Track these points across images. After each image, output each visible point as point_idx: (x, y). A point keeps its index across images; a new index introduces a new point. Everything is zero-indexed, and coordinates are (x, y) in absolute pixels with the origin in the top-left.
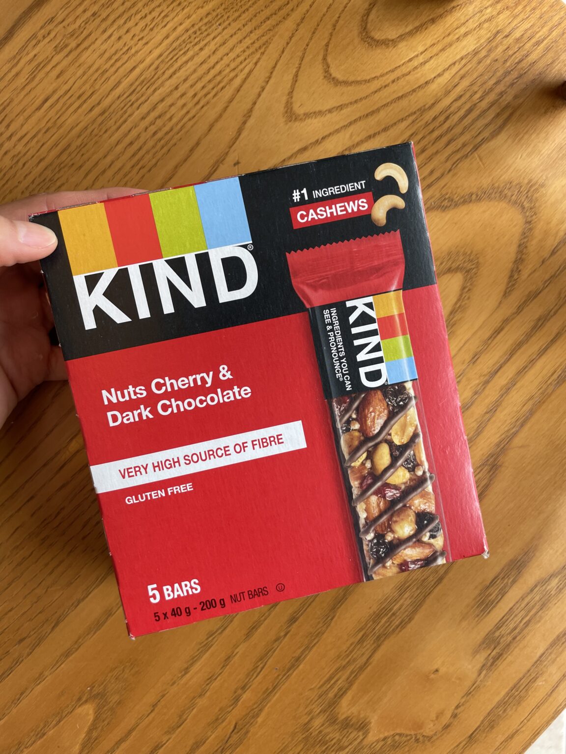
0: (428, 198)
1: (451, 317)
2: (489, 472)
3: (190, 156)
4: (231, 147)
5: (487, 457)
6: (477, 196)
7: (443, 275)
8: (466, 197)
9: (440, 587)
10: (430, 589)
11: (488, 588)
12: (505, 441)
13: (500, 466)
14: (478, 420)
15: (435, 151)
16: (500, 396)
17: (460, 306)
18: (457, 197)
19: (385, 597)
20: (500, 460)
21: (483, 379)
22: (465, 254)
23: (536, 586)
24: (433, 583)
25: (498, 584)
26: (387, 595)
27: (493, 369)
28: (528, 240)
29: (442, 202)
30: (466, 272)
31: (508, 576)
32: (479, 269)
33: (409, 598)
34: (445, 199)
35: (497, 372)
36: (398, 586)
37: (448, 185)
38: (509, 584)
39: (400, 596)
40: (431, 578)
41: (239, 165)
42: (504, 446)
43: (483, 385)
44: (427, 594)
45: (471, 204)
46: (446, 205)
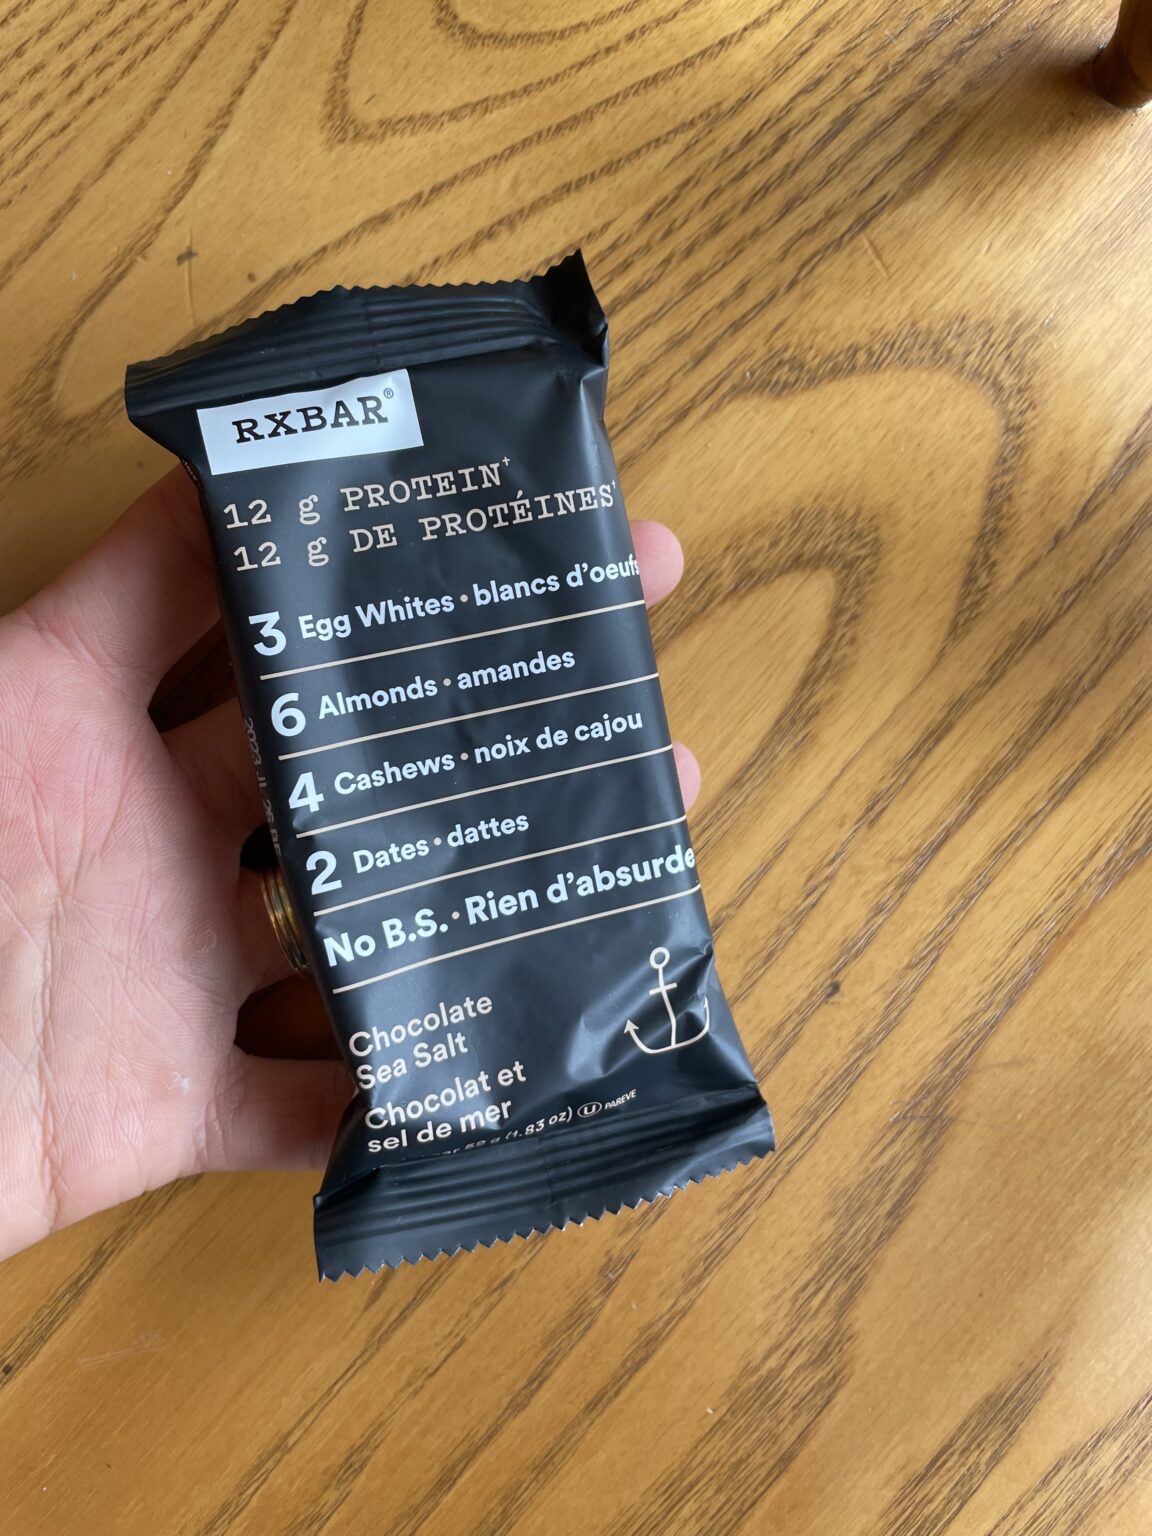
0: (735, 360)
1: (806, 693)
2: (922, 1138)
3: (48, 235)
4: (169, 210)
5: (915, 1096)
6: (870, 354)
7: (780, 574)
8: (841, 358)
9: (783, 1483)
10: (755, 1491)
11: (921, 1479)
12: (966, 1045)
13: (952, 1120)
14: (888, 988)
15: (750, 228)
16: (947, 916)
17: (829, 661)
18: (814, 358)
19: (624, 1519)
20: (951, 1102)
21: (898, 870)
22: (839, 516)
23: (1057, 1468)
24: (763, 1472)
25: (949, 1470)
26: (629, 1514)
27: (925, 840)
28: (1015, 477)
29: (773, 372)
30: (844, 567)
31: (979, 1445)
32: (879, 560)
33: (694, 1519)
34: (780, 363)
35: (936, 848)
36: (661, 1485)
37: (789, 323)
38: (983, 1467)
39: (668, 1513)
40: (757, 1458)
41: (194, 259)
42: (962, 1063)
43: (898, 887)
44: (747, 1504)
45: (853, 379)
46: (784, 378)
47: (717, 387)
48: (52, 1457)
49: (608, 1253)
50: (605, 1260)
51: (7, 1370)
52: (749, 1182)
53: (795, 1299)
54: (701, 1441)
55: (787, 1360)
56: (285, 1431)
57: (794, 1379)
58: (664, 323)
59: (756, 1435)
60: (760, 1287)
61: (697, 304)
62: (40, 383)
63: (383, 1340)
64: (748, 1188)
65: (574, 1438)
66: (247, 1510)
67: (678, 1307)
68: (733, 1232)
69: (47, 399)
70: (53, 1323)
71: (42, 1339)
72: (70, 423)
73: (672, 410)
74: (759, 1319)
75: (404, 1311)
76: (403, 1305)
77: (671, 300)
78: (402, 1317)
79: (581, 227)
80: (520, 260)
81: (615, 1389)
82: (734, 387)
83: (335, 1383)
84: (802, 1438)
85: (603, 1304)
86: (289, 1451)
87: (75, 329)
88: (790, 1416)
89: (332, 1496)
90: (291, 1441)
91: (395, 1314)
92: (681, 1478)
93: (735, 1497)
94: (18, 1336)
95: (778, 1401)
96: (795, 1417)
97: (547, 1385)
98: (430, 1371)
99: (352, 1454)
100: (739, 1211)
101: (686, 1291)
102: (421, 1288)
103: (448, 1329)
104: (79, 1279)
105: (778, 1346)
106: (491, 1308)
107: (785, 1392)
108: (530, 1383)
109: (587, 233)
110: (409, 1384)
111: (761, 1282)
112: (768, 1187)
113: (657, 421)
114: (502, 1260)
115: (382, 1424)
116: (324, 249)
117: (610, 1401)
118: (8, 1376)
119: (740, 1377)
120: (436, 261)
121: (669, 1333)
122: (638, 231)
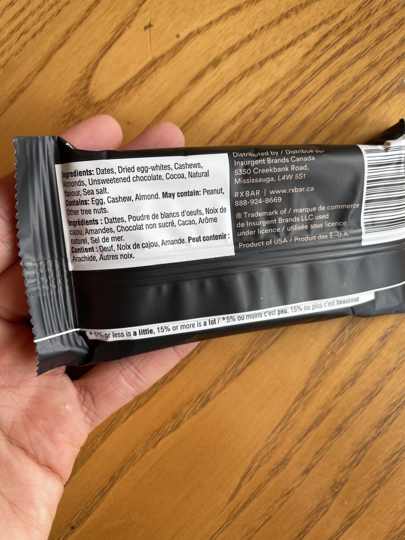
47: (391, 86)
49: (334, 480)
50: (333, 483)
51: (72, 528)
52: (398, 449)
58: (366, 57)
60: (402, 494)
61: (382, 48)
62: (83, 86)
63: (235, 516)
64: (398, 452)
67: (365, 503)
68: (390, 471)
69: (86, 93)
70: (92, 508)
71: (88, 515)
72: (96, 104)
73: (369, 98)
75: (245, 504)
76: (245, 501)
77: (370, 47)
78: (244, 507)
79: (328, 12)
80: (300, 28)
82: (398, 87)
83: (215, 534)
85: (332, 502)
87: (98, 61)
91: (241, 506)
94: (77, 513)
97: (307, 536)
98: (256, 530)
100: (393, 462)
101: (369, 496)
102: (252, 494)
103: (264, 512)
104: (104, 489)
106: (282, 504)
108: (299, 535)
109: (331, 15)
110: (247, 535)
113: (363, 103)
114: (288, 483)
116: (211, 23)
119: (391, 532)
120: (262, 28)
121: (361, 514)
122: (355, 14)
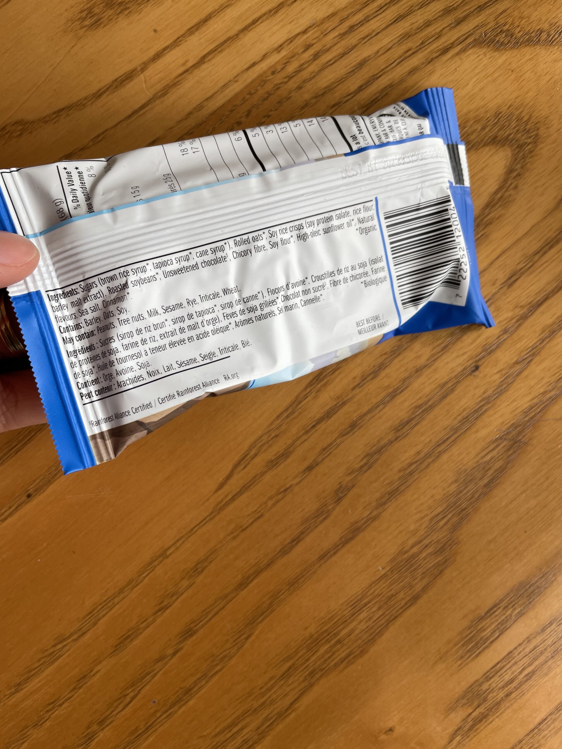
48: (45, 545)
53: (432, 519)
54: (374, 582)
55: (423, 549)
56: (166, 547)
57: (425, 559)
59: (402, 584)
65: (310, 572)
66: (142, 584)
74: (412, 527)
81: (335, 551)
84: (425, 590)
86: (167, 557)
88: (419, 578)
89: (185, 583)
90: (168, 553)
92: (361, 600)
93: (387, 613)
95: (415, 569)
96: (422, 578)
99: (198, 564)
105: (420, 542)
107: (420, 565)
111: (416, 509)
112: (426, 463)
115: (215, 551)
117: (331, 556)
118: (29, 499)
